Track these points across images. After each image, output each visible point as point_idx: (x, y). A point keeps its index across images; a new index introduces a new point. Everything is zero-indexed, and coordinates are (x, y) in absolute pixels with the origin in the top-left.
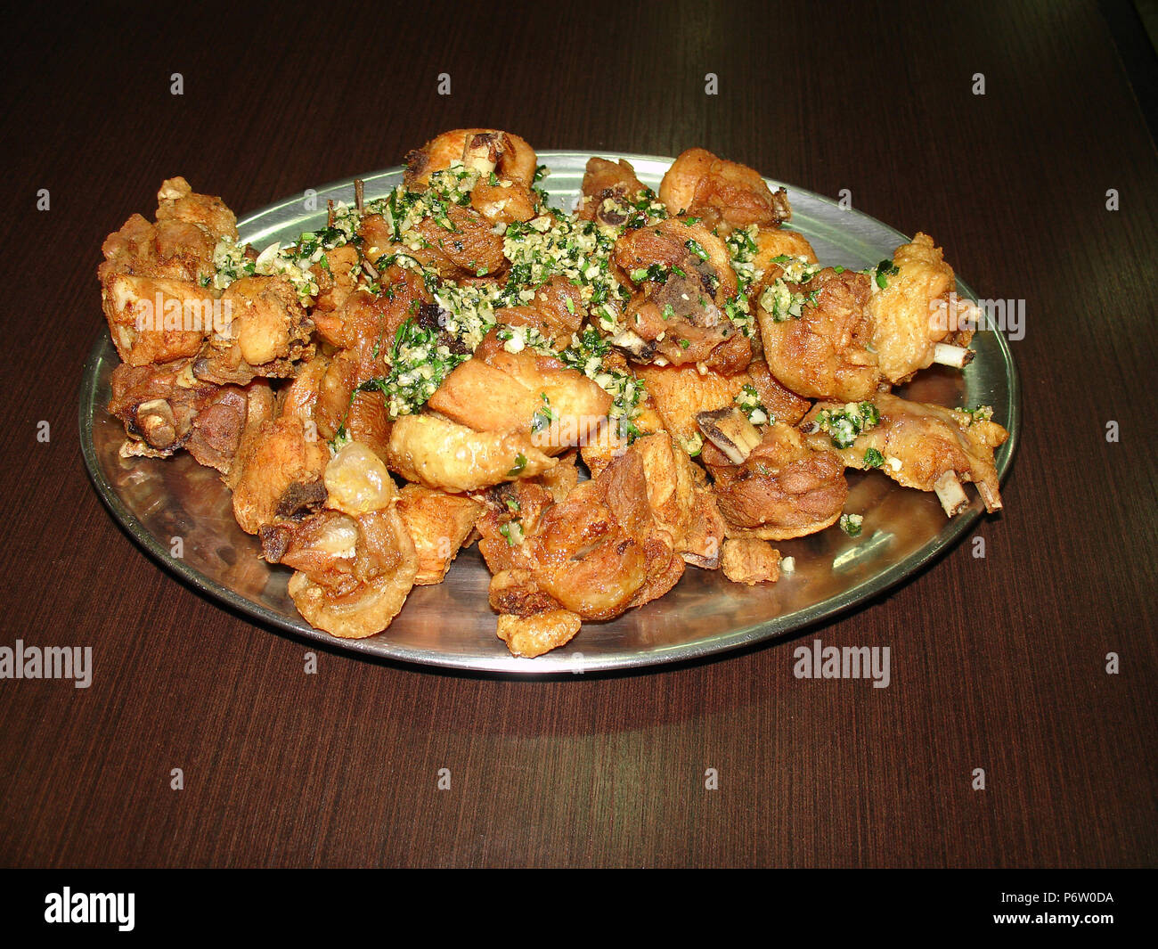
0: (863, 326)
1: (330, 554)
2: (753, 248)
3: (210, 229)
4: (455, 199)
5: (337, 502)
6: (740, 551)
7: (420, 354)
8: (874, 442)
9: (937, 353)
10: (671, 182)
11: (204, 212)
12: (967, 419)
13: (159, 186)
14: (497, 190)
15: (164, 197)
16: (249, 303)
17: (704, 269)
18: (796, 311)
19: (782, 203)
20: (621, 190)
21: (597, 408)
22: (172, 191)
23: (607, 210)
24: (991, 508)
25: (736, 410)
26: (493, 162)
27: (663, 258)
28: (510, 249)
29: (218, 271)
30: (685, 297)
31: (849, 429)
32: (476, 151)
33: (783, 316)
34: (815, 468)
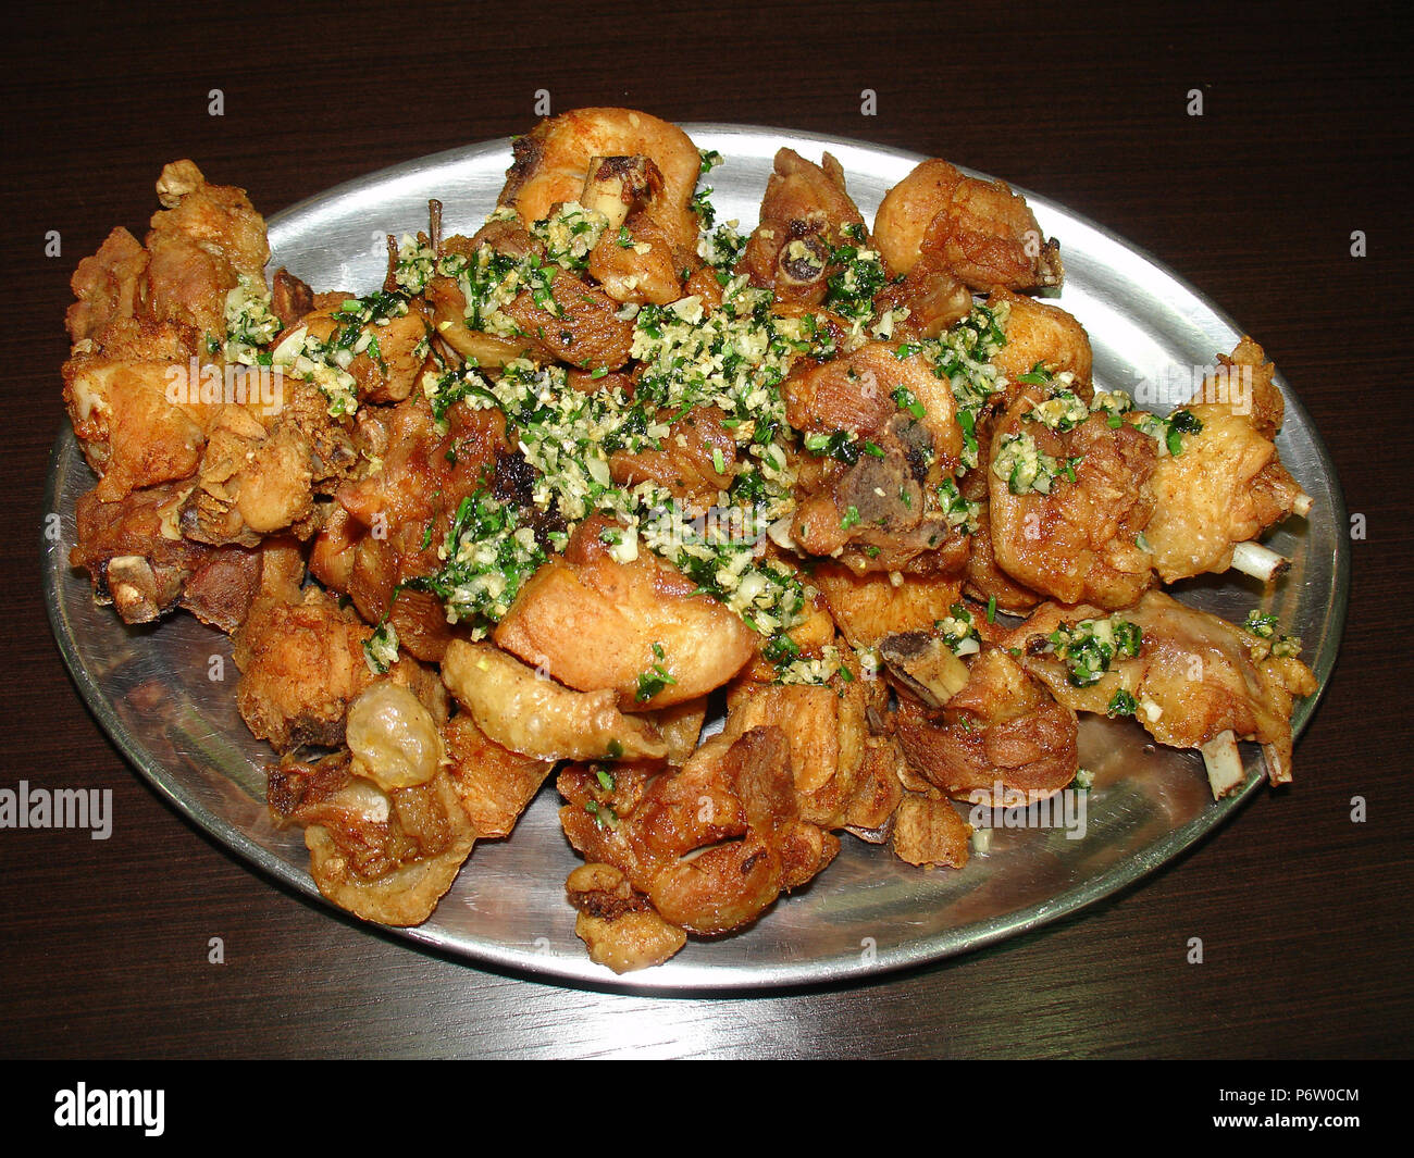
0: (1138, 512)
1: (357, 813)
2: (1000, 339)
3: (226, 250)
4: (566, 265)
5: (363, 768)
6: (919, 824)
7: (487, 555)
8: (1126, 679)
9: (1236, 555)
10: (892, 213)
11: (221, 218)
12: (1263, 652)
13: (157, 174)
14: (628, 255)
15: (164, 190)
16: (250, 456)
17: (913, 436)
18: (1043, 485)
19: (1051, 264)
20: (816, 226)
21: (732, 657)
22: (176, 181)
23: (795, 256)
24: (1277, 781)
25: (936, 642)
26: (626, 203)
27: (855, 422)
28: (641, 346)
29: (230, 335)
30: (879, 491)
31: (1094, 664)
32: (603, 184)
33: (1023, 490)
34: (1037, 734)
